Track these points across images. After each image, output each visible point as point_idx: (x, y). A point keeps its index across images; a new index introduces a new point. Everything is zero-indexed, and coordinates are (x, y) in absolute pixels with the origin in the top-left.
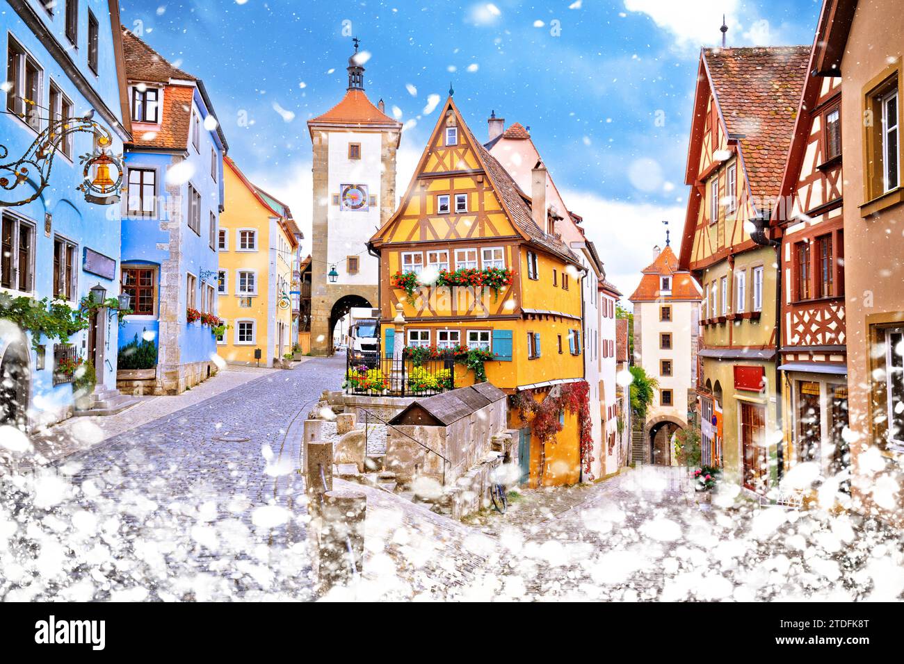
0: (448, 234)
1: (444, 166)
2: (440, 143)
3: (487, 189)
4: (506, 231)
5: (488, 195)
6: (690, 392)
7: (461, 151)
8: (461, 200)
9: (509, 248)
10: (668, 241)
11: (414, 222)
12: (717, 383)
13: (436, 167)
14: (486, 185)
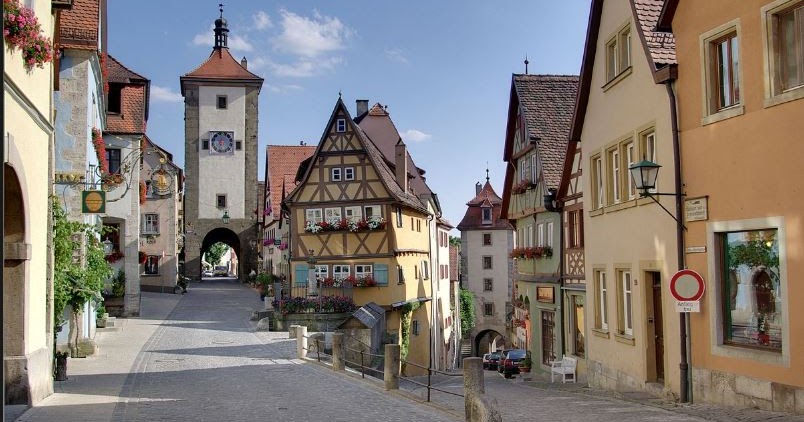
0: (341, 197)
1: (336, 147)
2: (333, 131)
3: (368, 164)
4: (381, 194)
5: (369, 169)
6: (507, 304)
7: (348, 136)
8: (348, 171)
9: (384, 206)
10: (488, 178)
11: (316, 187)
12: (527, 298)
13: (331, 148)
14: (367, 161)
